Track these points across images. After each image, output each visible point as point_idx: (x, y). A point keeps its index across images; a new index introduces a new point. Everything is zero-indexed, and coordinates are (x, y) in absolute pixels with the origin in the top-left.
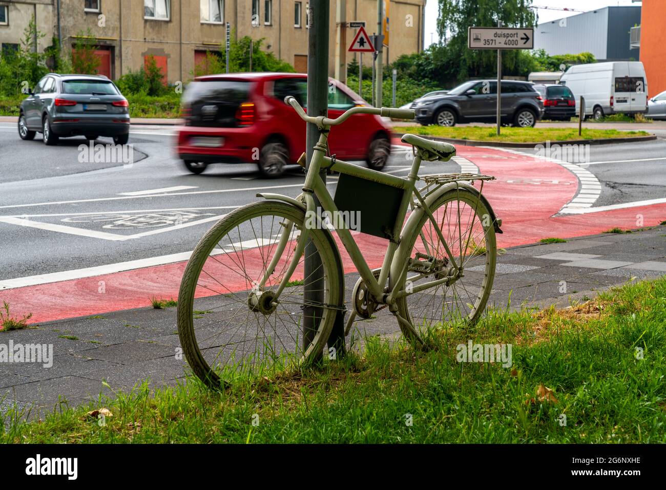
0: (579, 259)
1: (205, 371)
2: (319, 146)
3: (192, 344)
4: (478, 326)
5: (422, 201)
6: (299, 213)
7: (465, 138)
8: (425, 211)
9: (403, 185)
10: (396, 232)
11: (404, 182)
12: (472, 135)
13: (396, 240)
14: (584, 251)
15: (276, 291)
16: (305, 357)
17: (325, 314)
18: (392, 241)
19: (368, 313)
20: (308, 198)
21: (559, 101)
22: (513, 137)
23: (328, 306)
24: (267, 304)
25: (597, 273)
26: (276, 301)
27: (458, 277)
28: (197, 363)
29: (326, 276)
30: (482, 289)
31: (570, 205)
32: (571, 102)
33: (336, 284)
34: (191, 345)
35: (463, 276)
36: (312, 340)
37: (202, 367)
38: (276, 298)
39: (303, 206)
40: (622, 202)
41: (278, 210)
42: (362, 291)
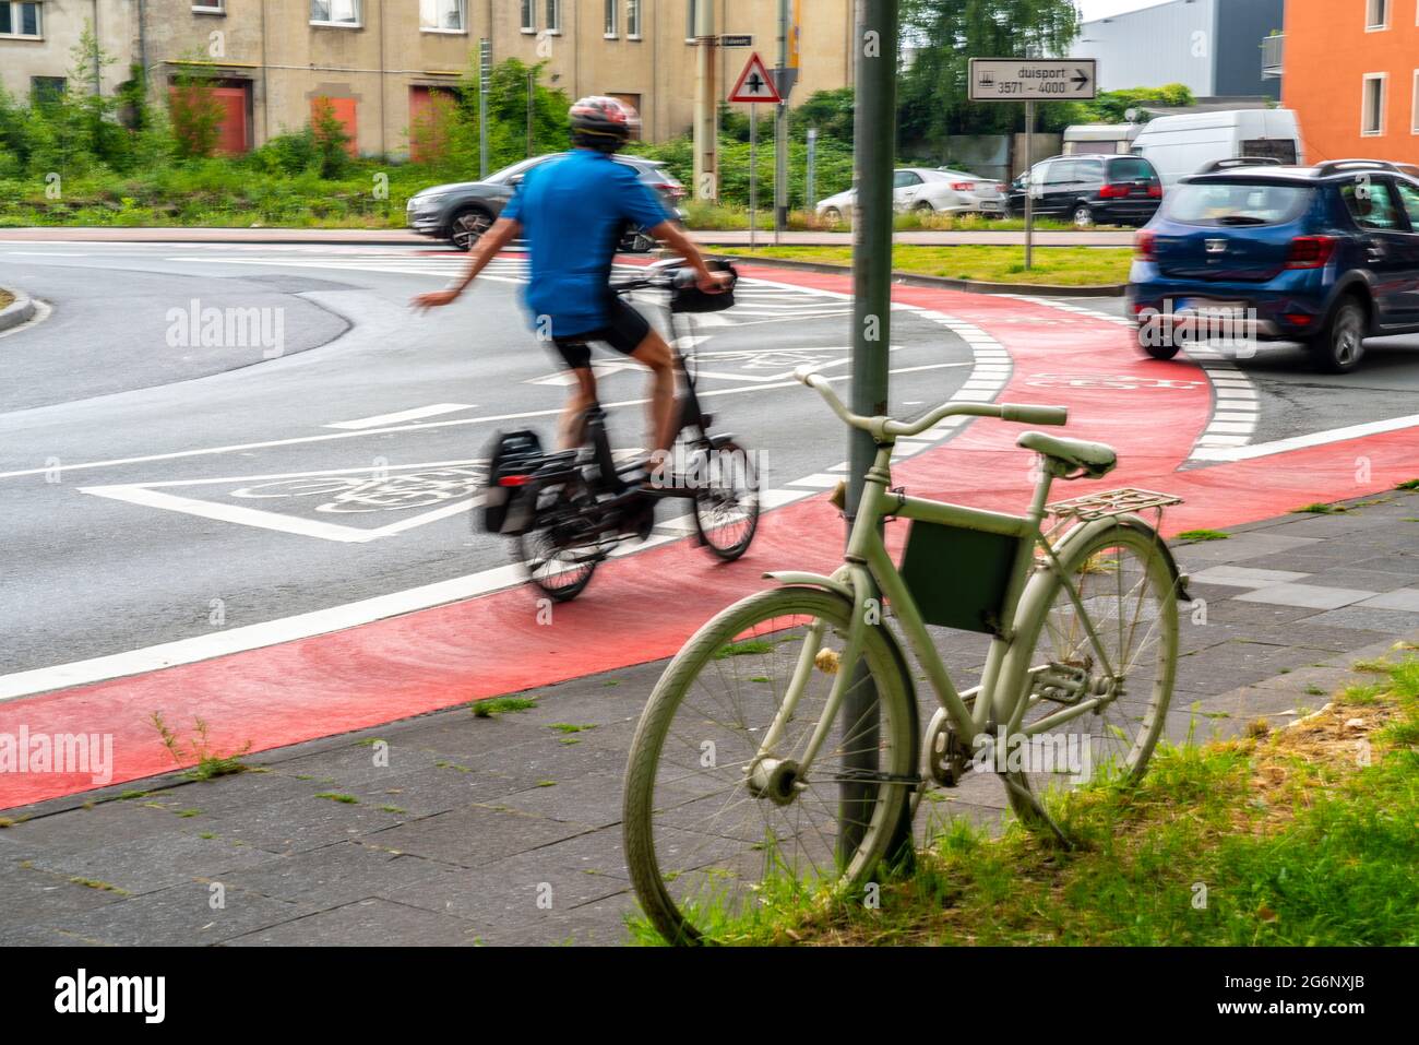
0: (1266, 583)
1: (674, 923)
2: (878, 474)
3: (651, 873)
4: (1149, 780)
5: (1055, 556)
6: (841, 606)
7: (964, 278)
8: (1058, 576)
9: (1019, 531)
10: (1006, 621)
11: (1022, 524)
12: (978, 269)
13: (1007, 635)
14: (1270, 563)
15: (802, 761)
16: (848, 877)
17: (885, 793)
18: (1000, 637)
19: (951, 777)
20: (858, 576)
21: (1132, 187)
22: (1056, 274)
23: (892, 778)
24: (786, 784)
25: (1312, 620)
26: (803, 781)
27: (1116, 694)
28: (659, 907)
29: (888, 721)
30: (1150, 708)
31: (1205, 439)
32: (1154, 190)
33: (907, 736)
34: (648, 876)
35: (1122, 694)
36: (859, 840)
37: (669, 916)
38: (803, 774)
39: (848, 591)
40: (1304, 432)
41: (804, 604)
42: (942, 736)
